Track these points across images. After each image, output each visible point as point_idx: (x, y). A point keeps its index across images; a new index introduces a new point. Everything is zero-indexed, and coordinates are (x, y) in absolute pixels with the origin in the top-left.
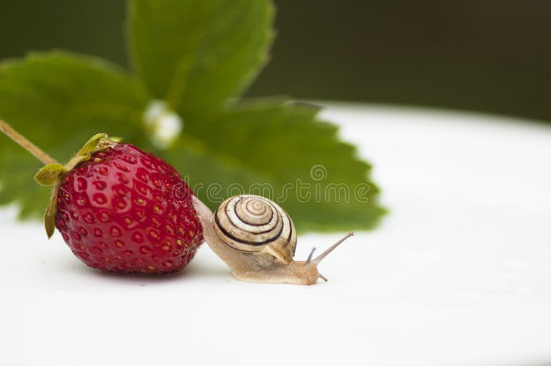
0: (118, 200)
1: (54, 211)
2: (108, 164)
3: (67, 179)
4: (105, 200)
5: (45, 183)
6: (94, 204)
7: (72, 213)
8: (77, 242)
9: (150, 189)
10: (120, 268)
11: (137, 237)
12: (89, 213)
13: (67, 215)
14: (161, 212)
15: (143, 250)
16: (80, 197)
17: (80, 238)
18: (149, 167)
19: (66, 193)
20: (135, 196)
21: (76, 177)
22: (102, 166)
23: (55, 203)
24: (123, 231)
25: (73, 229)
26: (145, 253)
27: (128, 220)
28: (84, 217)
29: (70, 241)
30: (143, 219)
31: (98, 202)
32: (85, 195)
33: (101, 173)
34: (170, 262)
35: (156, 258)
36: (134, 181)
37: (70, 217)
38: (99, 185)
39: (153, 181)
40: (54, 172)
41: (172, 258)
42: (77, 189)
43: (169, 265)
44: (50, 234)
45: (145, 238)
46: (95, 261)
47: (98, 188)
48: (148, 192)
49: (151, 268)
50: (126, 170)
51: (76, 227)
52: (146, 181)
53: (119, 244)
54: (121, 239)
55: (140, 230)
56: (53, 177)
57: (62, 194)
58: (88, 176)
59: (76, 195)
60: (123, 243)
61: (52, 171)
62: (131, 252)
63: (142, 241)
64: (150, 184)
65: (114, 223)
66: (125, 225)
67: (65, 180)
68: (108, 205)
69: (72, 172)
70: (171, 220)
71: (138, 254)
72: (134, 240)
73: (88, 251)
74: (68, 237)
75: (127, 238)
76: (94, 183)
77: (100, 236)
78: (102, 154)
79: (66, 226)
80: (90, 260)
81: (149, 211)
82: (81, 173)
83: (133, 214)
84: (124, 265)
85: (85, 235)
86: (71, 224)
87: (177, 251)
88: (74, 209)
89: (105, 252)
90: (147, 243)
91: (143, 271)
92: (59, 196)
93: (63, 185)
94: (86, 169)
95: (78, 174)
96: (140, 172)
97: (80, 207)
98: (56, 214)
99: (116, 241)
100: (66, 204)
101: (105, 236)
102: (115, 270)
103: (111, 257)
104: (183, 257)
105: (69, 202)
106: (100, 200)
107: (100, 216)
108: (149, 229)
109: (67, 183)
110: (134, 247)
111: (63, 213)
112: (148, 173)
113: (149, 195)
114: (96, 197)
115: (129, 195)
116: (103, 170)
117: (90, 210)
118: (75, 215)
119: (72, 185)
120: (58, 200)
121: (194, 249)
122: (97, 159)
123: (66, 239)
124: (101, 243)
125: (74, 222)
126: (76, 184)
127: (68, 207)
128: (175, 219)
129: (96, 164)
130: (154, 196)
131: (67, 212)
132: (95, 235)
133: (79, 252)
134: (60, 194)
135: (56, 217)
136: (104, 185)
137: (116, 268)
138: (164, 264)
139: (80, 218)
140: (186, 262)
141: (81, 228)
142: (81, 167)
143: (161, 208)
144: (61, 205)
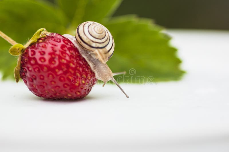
0: (51, 60)
1: (19, 68)
2: (46, 43)
3: (26, 51)
4: (45, 60)
5: (14, 54)
6: (40, 62)
7: (28, 68)
8: (31, 83)
9: (68, 55)
10: (54, 96)
11: (62, 79)
12: (37, 67)
13: (26, 69)
14: (73, 66)
15: (66, 86)
16: (32, 59)
17: (32, 81)
18: (67, 44)
19: (25, 58)
20: (60, 58)
21: (30, 50)
22: (43, 44)
23: (20, 64)
24: (55, 76)
25: (29, 76)
26: (66, 87)
27: (57, 70)
28: (34, 69)
29: (28, 83)
30: (65, 69)
31: (42, 62)
32: (35, 59)
33: (43, 47)
34: (79, 92)
35: (72, 90)
36: (60, 51)
37: (27, 70)
38: (42, 53)
39: (69, 51)
40: (19, 49)
41: (80, 90)
42: (30, 56)
43: (79, 94)
44: (17, 81)
45: (66, 79)
46: (41, 93)
47: (41, 54)
48: (67, 56)
49: (69, 95)
50: (55, 45)
51: (30, 75)
52: (66, 51)
53: (53, 83)
54: (54, 80)
55: (63, 75)
56: (18, 51)
57: (23, 59)
58: (36, 49)
59: (30, 59)
60: (55, 82)
61: (18, 48)
62: (59, 87)
63: (65, 80)
64: (68, 52)
65: (50, 72)
66: (56, 73)
67: (25, 52)
68: (47, 63)
69: (28, 48)
70: (79, 70)
71: (62, 88)
72: (60, 80)
73: (37, 88)
74: (26, 81)
75: (57, 80)
76: (40, 52)
77: (43, 79)
78: (43, 38)
79: (25, 75)
80: (38, 93)
81: (67, 65)
82: (33, 48)
83: (59, 67)
84: (55, 94)
85: (35, 79)
86: (28, 74)
87: (82, 86)
88: (29, 66)
89: (46, 88)
90: (67, 82)
91: (65, 97)
92: (21, 61)
93: (23, 55)
94: (35, 46)
95: (31, 49)
96: (63, 47)
97: (32, 65)
98: (20, 70)
99: (51, 81)
100: (25, 64)
101: (46, 79)
102: (51, 98)
103: (49, 90)
104: (85, 90)
105: (26, 63)
106: (43, 60)
107: (42, 69)
108: (68, 74)
109: (26, 53)
110: (60, 84)
111: (24, 69)
112: (67, 47)
113: (68, 58)
114: (40, 59)
115: (57, 57)
116: (44, 46)
117: (37, 66)
118: (30, 69)
119: (28, 54)
120: (21, 62)
121: (91, 86)
122: (41, 41)
123: (26, 82)
124: (44, 83)
125: (30, 72)
126: (30, 53)
127: (26, 65)
128: (81, 69)
129: (40, 43)
130: (70, 58)
131: (25, 68)
132: (41, 79)
133: (33, 89)
134: (22, 59)
135: (20, 72)
136: (44, 53)
137: (51, 96)
138: (76, 93)
139: (33, 71)
140: (87, 92)
141: (33, 75)
142: (32, 45)
143: (73, 64)
144: (23, 65)
